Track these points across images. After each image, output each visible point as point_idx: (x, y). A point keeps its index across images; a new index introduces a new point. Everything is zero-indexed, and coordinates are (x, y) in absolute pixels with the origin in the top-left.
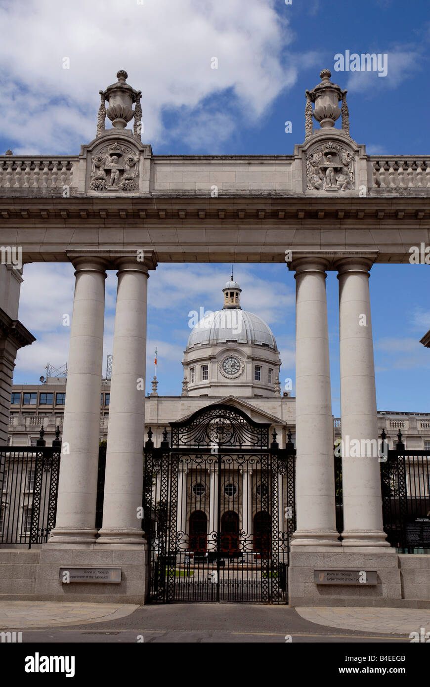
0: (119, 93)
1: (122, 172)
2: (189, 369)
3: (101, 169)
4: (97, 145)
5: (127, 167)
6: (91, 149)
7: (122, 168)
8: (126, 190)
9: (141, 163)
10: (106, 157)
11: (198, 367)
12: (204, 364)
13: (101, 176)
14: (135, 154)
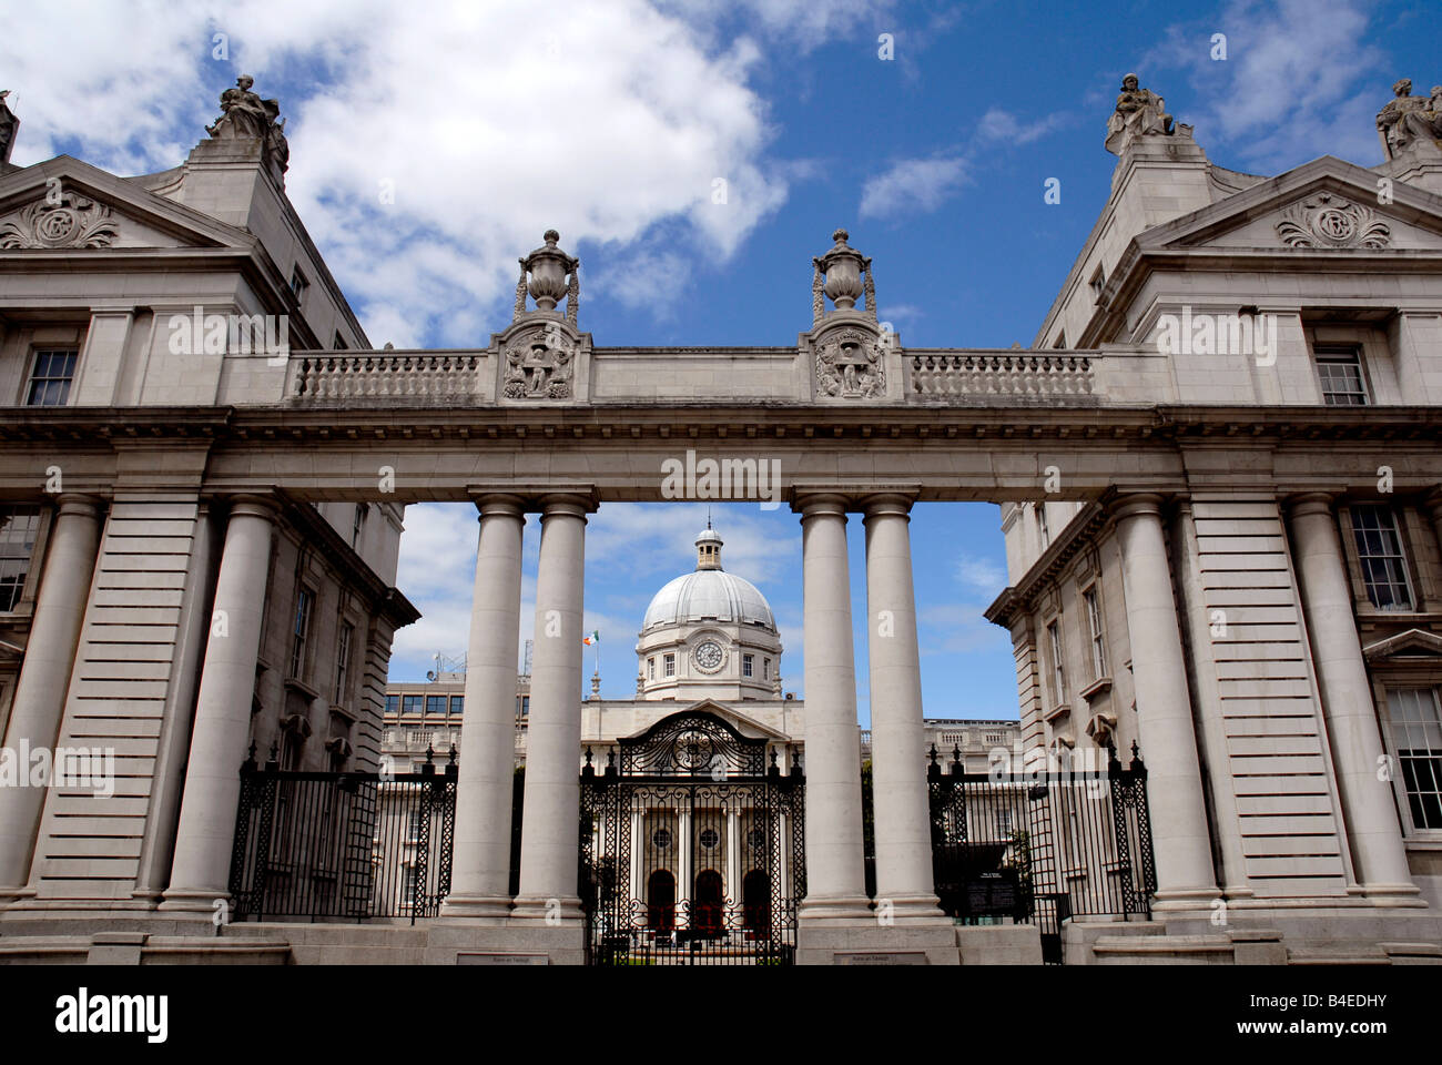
0: (547, 261)
1: (549, 371)
2: (646, 661)
3: (519, 367)
4: (514, 334)
5: (556, 365)
6: (504, 339)
7: (549, 366)
8: (554, 397)
9: (577, 358)
10: (526, 350)
11: (659, 658)
12: (669, 651)
13: (519, 377)
14: (568, 346)
